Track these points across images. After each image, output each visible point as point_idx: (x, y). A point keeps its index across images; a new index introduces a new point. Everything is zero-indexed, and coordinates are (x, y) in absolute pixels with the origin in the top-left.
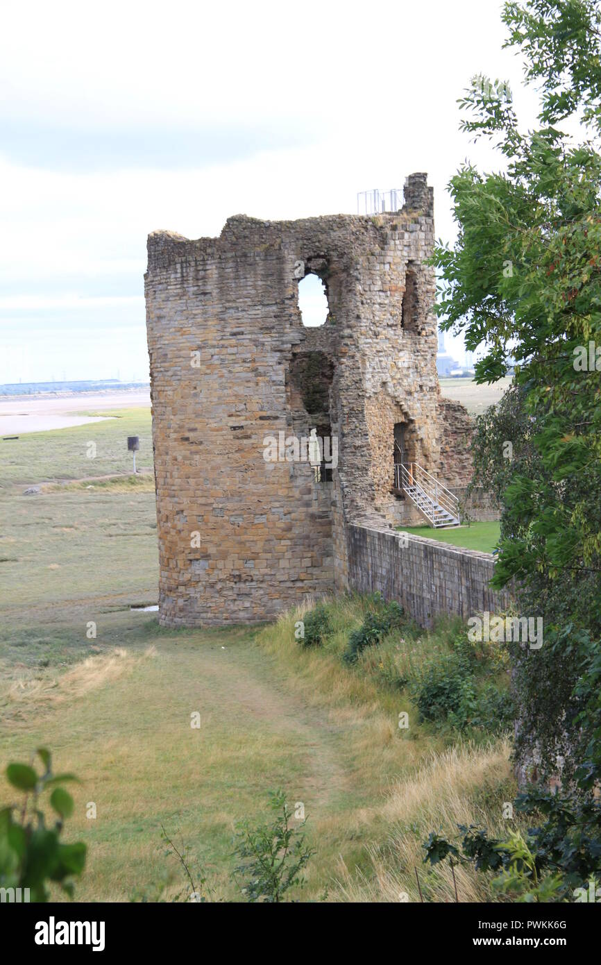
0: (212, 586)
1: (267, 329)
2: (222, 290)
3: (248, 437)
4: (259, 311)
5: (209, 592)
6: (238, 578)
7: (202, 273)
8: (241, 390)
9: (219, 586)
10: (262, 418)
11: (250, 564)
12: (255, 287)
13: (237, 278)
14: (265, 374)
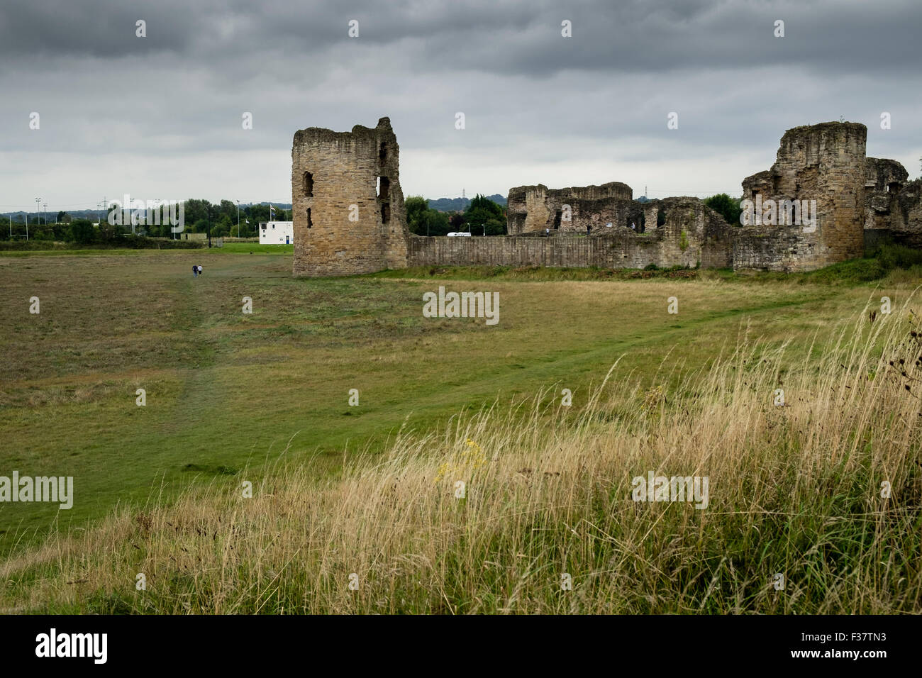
0: (348, 261)
1: (371, 167)
2: (356, 151)
3: (364, 206)
4: (369, 160)
5: (346, 263)
6: (359, 258)
7: (348, 145)
8: (362, 189)
9: (351, 260)
10: (369, 199)
11: (363, 253)
12: (368, 151)
13: (362, 148)
14: (370, 183)
